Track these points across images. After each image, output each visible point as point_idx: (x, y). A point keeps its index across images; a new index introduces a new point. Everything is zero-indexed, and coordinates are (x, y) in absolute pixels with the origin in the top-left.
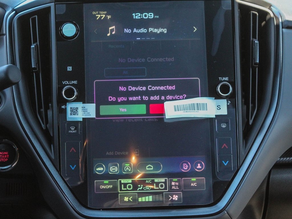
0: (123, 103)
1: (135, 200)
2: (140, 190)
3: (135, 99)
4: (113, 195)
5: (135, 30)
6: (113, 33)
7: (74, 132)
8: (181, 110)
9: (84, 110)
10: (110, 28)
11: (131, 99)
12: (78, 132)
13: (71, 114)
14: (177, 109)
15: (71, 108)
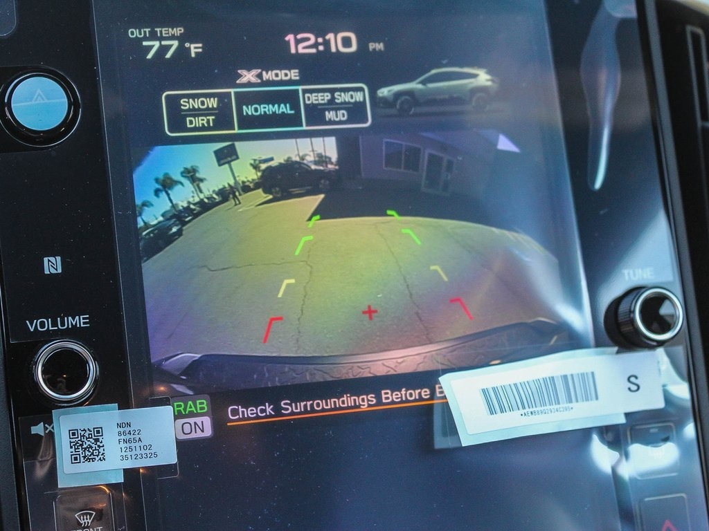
8: (511, 409)
9: (128, 435)
12: (108, 529)
13: (75, 459)
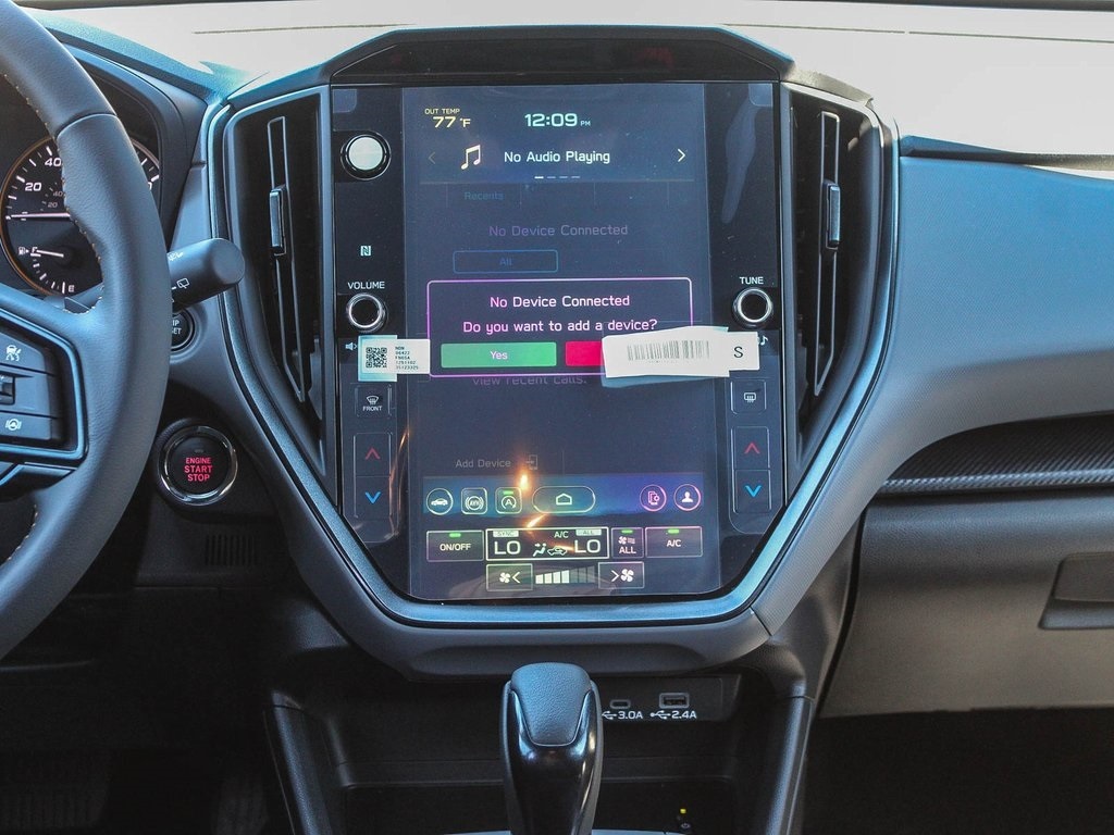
0: (499, 338)
1: (527, 580)
2: (538, 555)
3: (528, 327)
4: (471, 567)
5: (531, 157)
6: (477, 162)
7: (376, 408)
8: (643, 358)
9: (402, 354)
10: (468, 151)
11: (518, 328)
12: (385, 408)
13: (369, 365)
14: (633, 354)
15: (369, 350)
